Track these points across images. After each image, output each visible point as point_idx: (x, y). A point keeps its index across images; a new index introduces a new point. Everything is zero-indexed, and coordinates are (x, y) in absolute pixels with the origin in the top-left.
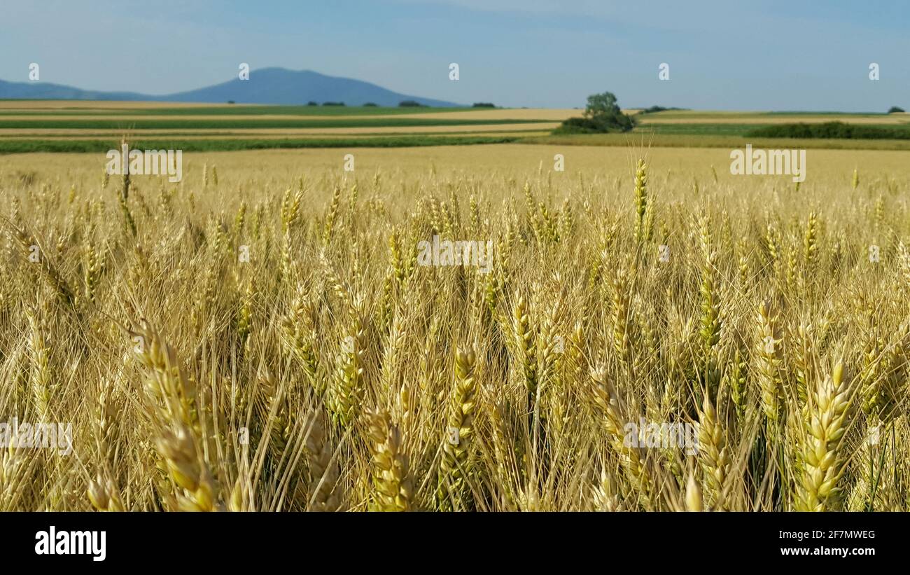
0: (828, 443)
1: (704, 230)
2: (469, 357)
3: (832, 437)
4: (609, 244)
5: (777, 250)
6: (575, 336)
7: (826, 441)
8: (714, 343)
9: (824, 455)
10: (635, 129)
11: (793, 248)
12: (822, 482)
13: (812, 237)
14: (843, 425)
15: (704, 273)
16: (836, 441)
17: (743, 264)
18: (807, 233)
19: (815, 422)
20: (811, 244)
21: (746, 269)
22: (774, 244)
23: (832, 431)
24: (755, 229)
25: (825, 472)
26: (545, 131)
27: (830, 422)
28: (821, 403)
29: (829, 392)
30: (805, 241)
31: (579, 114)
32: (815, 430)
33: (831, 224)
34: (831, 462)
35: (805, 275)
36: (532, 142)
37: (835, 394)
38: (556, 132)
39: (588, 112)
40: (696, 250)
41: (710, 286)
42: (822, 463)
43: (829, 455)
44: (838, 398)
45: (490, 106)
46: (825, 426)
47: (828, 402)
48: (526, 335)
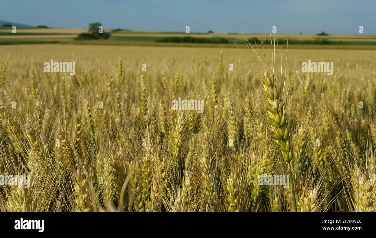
0: (180, 133)
1: (142, 79)
2: (79, 118)
3: (181, 131)
4: (110, 85)
5: (166, 86)
6: (104, 115)
7: (180, 132)
8: (146, 114)
9: (179, 135)
10: (110, 38)
11: (171, 85)
12: (178, 142)
13: (178, 81)
14: (184, 128)
15: (142, 93)
16: (182, 132)
17: (155, 90)
18: (176, 80)
19: (177, 128)
20: (177, 84)
21: (156, 93)
22: (165, 84)
23: (181, 130)
24: (159, 79)
25: (179, 140)
26: (71, 38)
27: (180, 128)
28: (178, 123)
29: (180, 120)
30: (175, 83)
31: (86, 31)
32: (177, 130)
33: (185, 77)
34: (180, 137)
35: (175, 94)
36: (65, 43)
37: (182, 120)
38: (76, 39)
39: (89, 31)
40: (140, 86)
41: (144, 97)
42: (179, 137)
43: (180, 135)
44: (182, 121)
45: (45, 27)
46: (179, 128)
47: (180, 122)
48: (90, 113)
